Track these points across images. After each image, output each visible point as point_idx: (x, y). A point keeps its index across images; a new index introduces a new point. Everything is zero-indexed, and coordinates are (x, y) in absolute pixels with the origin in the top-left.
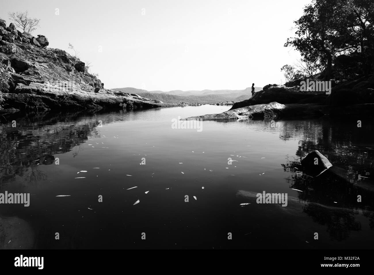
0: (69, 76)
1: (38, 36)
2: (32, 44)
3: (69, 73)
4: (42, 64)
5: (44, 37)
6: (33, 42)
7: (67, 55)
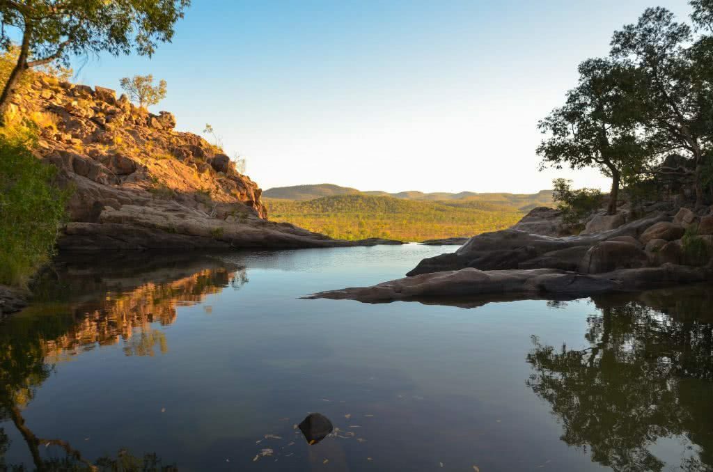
0: (199, 181)
1: (160, 113)
2: (149, 128)
3: (199, 176)
4: (159, 162)
5: (169, 113)
6: (151, 124)
7: (203, 143)
